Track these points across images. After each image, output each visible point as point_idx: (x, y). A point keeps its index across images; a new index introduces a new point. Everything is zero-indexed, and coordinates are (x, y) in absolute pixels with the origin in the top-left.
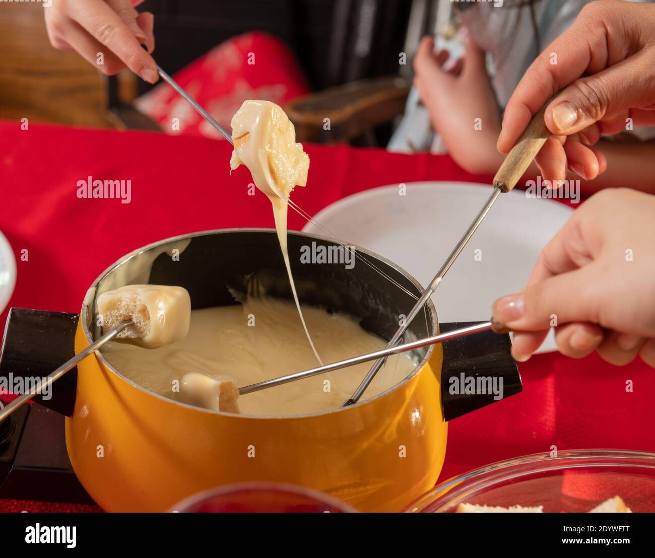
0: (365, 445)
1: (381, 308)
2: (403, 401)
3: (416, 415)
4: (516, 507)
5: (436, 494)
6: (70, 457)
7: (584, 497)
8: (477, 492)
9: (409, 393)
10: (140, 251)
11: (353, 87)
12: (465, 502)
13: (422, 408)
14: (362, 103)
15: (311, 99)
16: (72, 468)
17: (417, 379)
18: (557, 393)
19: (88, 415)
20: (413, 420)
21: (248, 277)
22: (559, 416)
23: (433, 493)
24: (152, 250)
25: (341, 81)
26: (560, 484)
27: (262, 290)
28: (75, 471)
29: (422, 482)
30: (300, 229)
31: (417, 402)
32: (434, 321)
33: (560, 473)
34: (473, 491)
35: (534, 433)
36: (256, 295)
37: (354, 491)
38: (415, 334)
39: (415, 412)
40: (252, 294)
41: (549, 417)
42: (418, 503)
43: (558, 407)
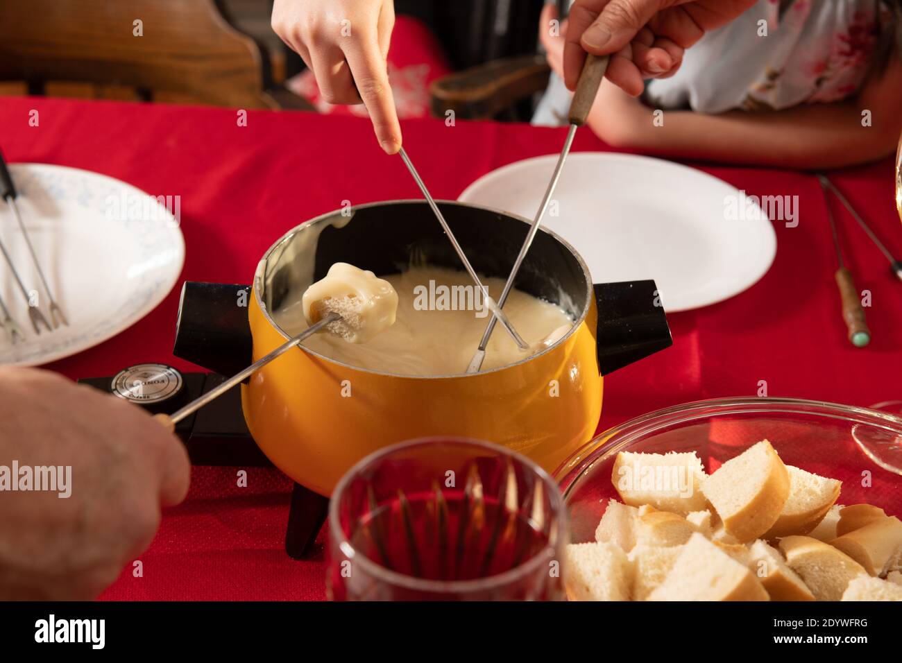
0: (528, 401)
1: (537, 271)
2: (564, 357)
3: (574, 373)
4: (672, 453)
5: (595, 445)
6: (247, 422)
7: (729, 443)
8: (635, 440)
9: (568, 351)
10: (306, 225)
11: (494, 65)
12: (623, 450)
13: (579, 364)
14: (504, 80)
15: (456, 77)
16: (249, 433)
17: (575, 337)
18: (701, 346)
19: (264, 382)
20: (572, 375)
21: (410, 246)
22: (704, 368)
23: (591, 445)
24: (318, 223)
25: (481, 60)
26: (707, 431)
27: (423, 257)
28: (253, 435)
29: (580, 435)
30: (456, 198)
31: (575, 360)
32: (588, 282)
33: (707, 420)
34: (630, 440)
35: (681, 385)
36: (418, 264)
37: (520, 443)
38: (569, 295)
39: (573, 367)
40: (414, 263)
41: (694, 368)
42: (580, 453)
43: (702, 360)
